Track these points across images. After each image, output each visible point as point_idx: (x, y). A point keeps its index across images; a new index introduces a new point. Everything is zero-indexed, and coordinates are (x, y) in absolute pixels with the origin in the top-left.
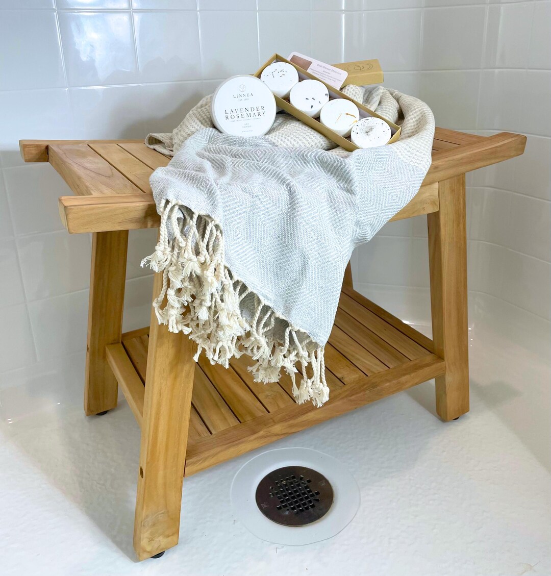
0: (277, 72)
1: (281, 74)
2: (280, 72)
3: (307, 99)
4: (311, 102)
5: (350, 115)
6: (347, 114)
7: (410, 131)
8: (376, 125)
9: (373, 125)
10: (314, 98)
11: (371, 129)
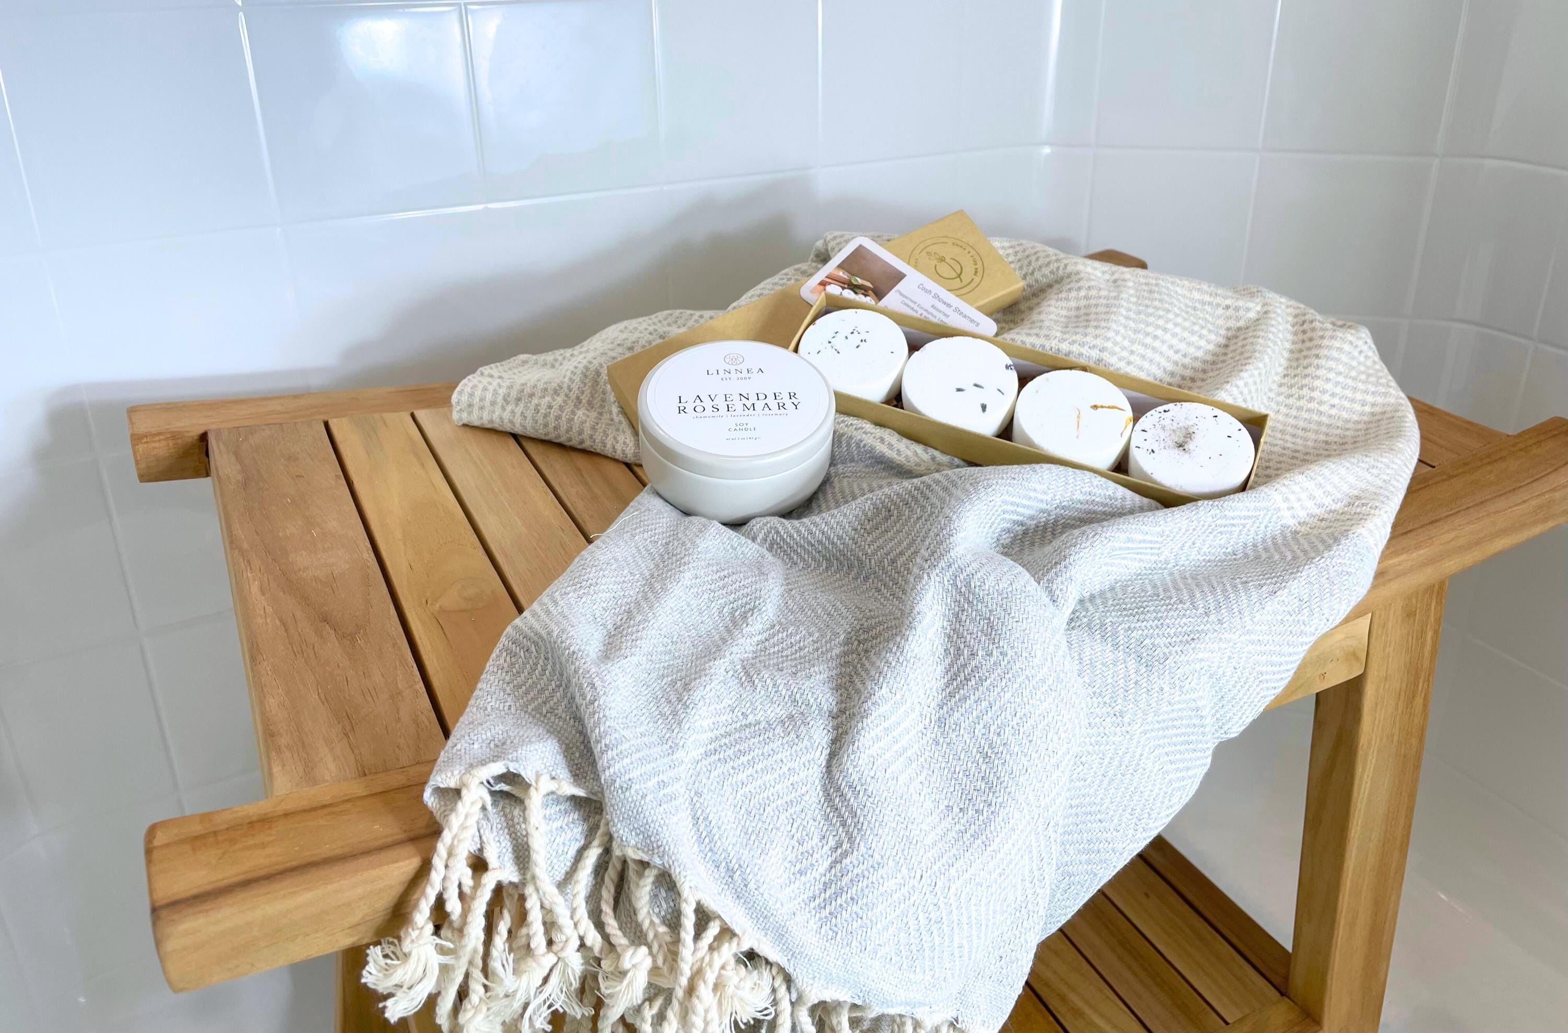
0: (840, 336)
1: (855, 339)
2: (850, 336)
3: (959, 390)
4: (975, 397)
5: (1102, 407)
6: (1095, 407)
7: (1338, 432)
8: (1196, 421)
9: (1191, 423)
10: (978, 383)
11: (1189, 435)
